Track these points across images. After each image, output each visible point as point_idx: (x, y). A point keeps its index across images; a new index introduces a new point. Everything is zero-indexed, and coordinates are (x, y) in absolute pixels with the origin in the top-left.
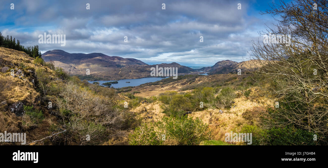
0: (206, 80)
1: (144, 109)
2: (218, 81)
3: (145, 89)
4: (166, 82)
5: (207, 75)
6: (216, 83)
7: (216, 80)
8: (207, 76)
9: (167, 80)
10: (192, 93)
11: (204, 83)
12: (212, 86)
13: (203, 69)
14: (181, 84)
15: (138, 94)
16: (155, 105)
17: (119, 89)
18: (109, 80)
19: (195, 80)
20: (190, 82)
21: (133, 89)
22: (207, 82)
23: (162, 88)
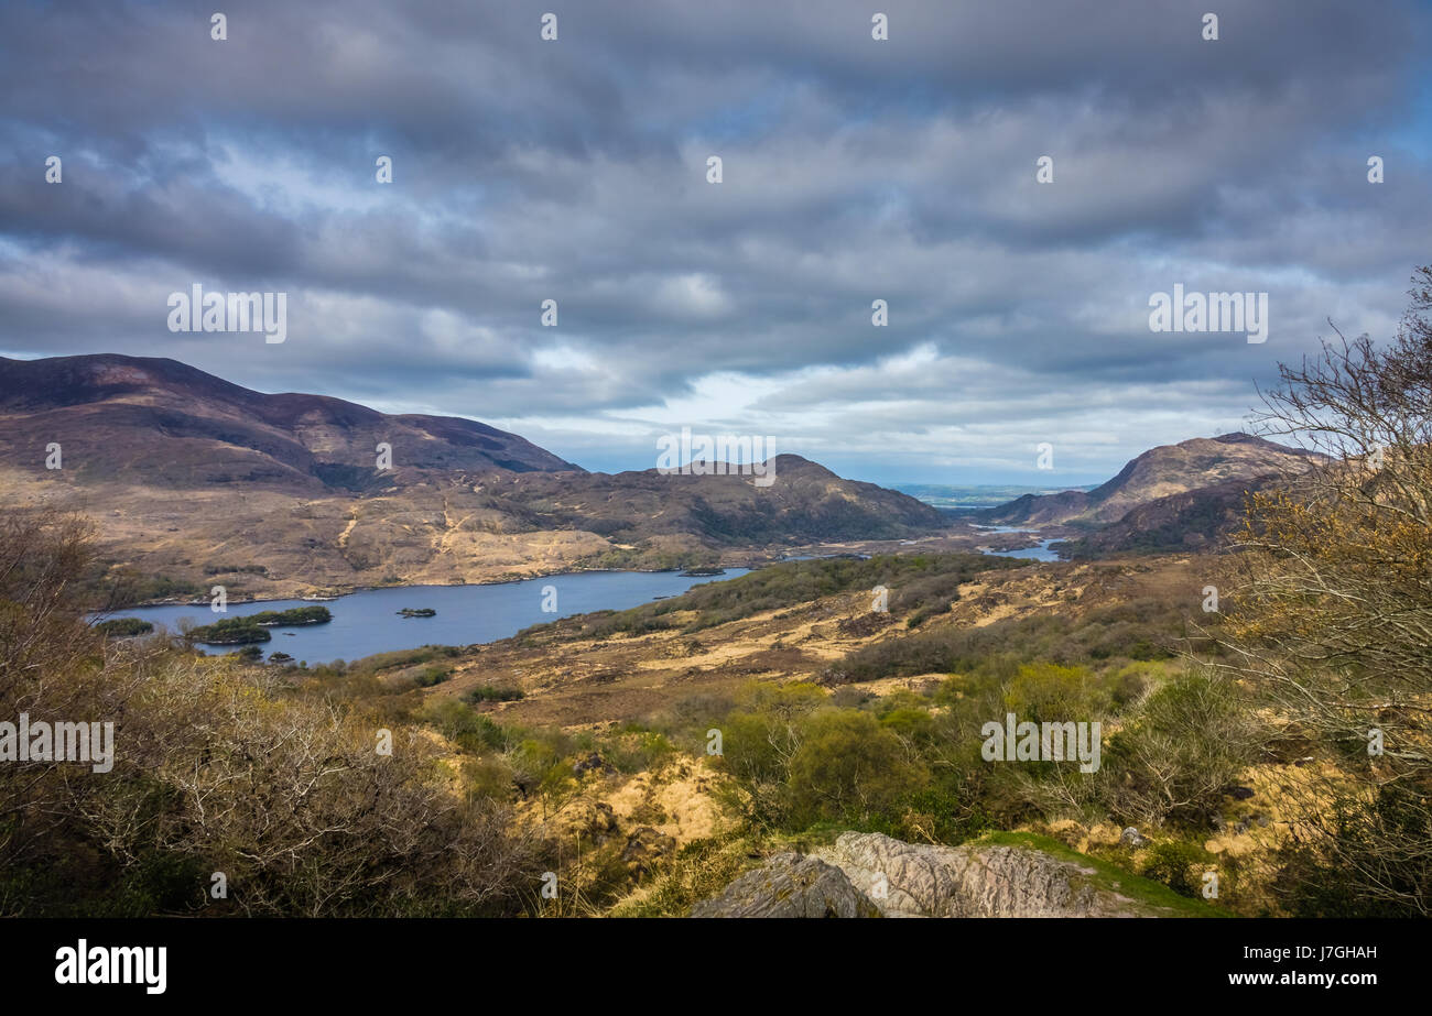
0: (1044, 599)
1: (602, 818)
2: (1141, 616)
3: (561, 662)
4: (727, 607)
5: (1053, 558)
6: (1126, 626)
7: (1130, 604)
8: (1049, 567)
9: (729, 593)
10: (930, 695)
11: (1031, 627)
12: (1095, 654)
13: (1024, 506)
14: (842, 623)
15: (503, 705)
16: (669, 788)
17: (340, 675)
18: (251, 601)
19: (957, 598)
20: (915, 613)
21: (460, 668)
22: (1049, 619)
23: (696, 660)
